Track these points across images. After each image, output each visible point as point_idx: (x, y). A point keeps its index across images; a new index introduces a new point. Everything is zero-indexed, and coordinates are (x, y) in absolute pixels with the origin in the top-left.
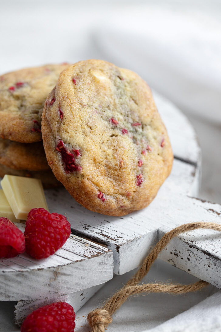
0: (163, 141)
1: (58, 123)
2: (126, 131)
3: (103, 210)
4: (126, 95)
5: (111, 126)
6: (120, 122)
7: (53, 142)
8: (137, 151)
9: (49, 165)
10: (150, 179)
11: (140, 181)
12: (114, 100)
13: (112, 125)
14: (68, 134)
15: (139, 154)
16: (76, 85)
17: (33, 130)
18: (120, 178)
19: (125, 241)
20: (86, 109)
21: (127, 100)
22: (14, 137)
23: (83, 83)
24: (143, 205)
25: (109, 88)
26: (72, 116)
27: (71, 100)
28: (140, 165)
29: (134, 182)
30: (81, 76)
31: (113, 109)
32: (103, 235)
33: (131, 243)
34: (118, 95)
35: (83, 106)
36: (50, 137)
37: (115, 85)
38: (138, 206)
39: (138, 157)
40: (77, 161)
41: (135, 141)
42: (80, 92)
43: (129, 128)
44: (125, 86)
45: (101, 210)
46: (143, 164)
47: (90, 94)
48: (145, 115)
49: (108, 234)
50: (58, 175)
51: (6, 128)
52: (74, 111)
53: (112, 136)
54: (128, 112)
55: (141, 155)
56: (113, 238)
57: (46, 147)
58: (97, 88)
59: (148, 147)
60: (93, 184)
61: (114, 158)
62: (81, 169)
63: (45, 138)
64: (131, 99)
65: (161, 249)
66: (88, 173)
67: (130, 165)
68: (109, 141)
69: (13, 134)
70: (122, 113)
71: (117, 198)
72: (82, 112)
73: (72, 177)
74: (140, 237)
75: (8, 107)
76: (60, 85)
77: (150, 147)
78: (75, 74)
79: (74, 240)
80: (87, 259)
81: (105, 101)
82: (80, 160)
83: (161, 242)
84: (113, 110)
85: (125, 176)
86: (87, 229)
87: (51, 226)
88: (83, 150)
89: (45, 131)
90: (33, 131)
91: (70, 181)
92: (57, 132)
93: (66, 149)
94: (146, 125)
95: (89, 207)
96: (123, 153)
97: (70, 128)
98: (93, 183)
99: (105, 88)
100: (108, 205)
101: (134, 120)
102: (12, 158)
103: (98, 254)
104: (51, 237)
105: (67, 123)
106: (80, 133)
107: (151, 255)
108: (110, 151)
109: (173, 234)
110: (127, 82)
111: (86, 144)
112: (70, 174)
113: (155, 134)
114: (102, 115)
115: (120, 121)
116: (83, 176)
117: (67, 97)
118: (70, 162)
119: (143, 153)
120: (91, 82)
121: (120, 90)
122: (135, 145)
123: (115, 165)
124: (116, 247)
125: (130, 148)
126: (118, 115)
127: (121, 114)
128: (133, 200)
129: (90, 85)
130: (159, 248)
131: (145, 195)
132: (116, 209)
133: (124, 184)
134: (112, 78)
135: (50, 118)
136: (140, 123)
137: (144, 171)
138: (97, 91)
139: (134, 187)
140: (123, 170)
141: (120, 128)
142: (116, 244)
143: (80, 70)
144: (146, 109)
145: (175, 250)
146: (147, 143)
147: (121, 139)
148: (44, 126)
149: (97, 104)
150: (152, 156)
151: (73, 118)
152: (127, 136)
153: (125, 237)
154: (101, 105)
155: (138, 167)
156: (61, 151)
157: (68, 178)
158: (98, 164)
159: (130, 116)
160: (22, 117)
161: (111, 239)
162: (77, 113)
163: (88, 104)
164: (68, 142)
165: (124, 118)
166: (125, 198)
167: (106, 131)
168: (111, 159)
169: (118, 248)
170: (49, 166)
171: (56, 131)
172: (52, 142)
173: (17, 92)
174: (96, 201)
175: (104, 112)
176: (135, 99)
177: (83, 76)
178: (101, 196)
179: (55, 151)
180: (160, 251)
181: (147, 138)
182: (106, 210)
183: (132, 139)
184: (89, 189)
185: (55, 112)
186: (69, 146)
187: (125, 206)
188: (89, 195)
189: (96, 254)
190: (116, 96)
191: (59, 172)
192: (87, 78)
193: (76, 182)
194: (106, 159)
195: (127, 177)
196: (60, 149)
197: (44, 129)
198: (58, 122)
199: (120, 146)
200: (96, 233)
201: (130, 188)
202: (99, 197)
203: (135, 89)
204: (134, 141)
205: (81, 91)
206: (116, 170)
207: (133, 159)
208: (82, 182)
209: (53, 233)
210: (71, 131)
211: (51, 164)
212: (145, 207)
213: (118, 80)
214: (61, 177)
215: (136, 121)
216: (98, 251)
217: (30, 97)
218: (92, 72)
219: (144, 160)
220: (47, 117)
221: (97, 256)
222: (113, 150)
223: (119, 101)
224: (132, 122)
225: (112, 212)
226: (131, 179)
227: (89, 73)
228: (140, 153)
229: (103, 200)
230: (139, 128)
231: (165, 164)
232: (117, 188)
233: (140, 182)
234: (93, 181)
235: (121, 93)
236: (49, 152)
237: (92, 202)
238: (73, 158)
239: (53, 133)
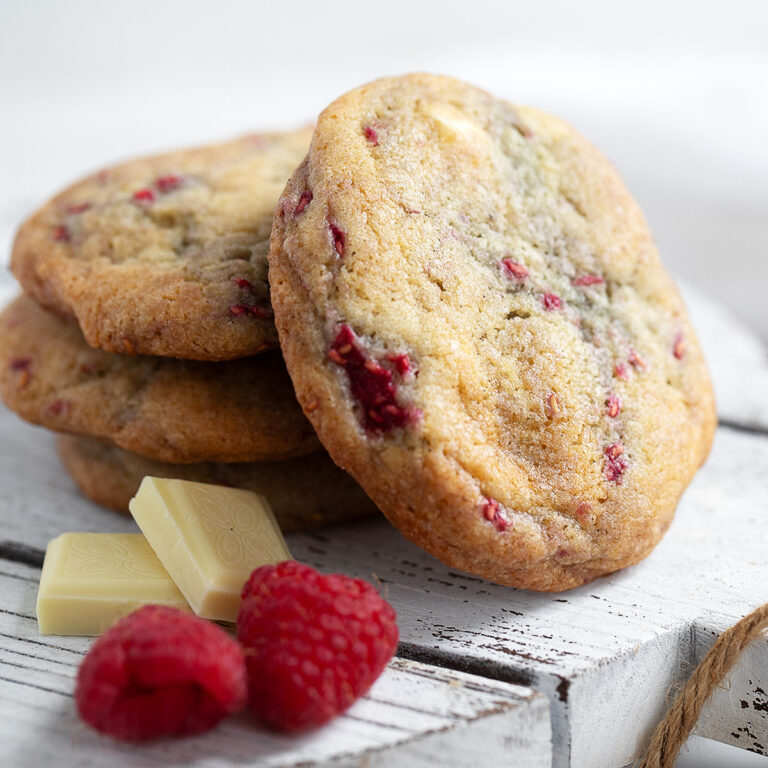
0: (679, 339)
1: (328, 270)
2: (557, 302)
3: (500, 562)
4: (544, 184)
5: (504, 283)
6: (532, 272)
7: (316, 332)
8: (598, 364)
9: (306, 414)
10: (649, 460)
11: (618, 465)
12: (508, 199)
13: (510, 279)
14: (366, 304)
15: (607, 377)
16: (377, 145)
17: (236, 311)
18: (552, 455)
19: (587, 664)
20: (419, 223)
21: (551, 200)
22: (171, 341)
23: (401, 139)
24: (632, 549)
25: (488, 158)
26: (376, 244)
27: (367, 192)
28: (613, 413)
29: (597, 467)
30: (392, 119)
31: (505, 228)
32: (506, 650)
33: (605, 668)
34: (519, 184)
35: (409, 212)
36: (305, 316)
37: (507, 152)
38: (615, 553)
39: (603, 386)
40: (404, 392)
41: (588, 334)
42: (395, 167)
43: (563, 292)
44: (540, 157)
45: (495, 564)
46: (622, 411)
47: (427, 177)
48: (616, 249)
49: (523, 647)
50: (340, 445)
51: (141, 312)
52: (380, 227)
53: (511, 315)
54: (556, 239)
55: (614, 380)
56: (544, 658)
57: (294, 354)
58: (447, 158)
59: (632, 354)
60: (462, 472)
61: (527, 387)
62: (420, 416)
63: (286, 324)
64: (562, 199)
65: (709, 688)
66: (445, 431)
67: (580, 412)
68: (503, 332)
69: (166, 332)
70: (538, 242)
71: (545, 523)
72: (409, 233)
73: (391, 447)
74: (637, 651)
75: (137, 251)
76: (325, 148)
77: (639, 356)
78: (371, 115)
79: (408, 672)
80: (463, 723)
81: (479, 202)
82: (415, 388)
83: (710, 660)
84: (505, 233)
85: (566, 445)
86: (448, 638)
87: (331, 610)
88: (422, 356)
89: (287, 300)
90: (236, 315)
91: (385, 464)
92: (329, 297)
93: (363, 354)
94: (619, 285)
95: (454, 556)
96: (552, 369)
97: (371, 283)
98: (464, 466)
99: (474, 157)
100: (518, 544)
101: (578, 267)
102: (164, 423)
103: (500, 709)
104: (336, 651)
105: (359, 266)
106: (406, 301)
107: (675, 713)
108: (510, 364)
109: (750, 629)
110: (546, 146)
111: (429, 335)
112: (381, 440)
113: (652, 314)
114: (471, 248)
115: (534, 267)
116: (429, 443)
117: (353, 184)
118: (380, 399)
119: (617, 373)
120: (428, 139)
121: (522, 170)
122: (589, 347)
123: (532, 410)
124: (558, 682)
125: (574, 356)
126: (523, 248)
127: (535, 246)
128: (599, 531)
129: (425, 149)
130: (703, 686)
131: (639, 513)
132: (543, 562)
133: (567, 475)
134: (492, 128)
135: (299, 253)
136: (600, 276)
137: (627, 432)
138: (449, 168)
139: (599, 485)
140: (560, 427)
141: (536, 289)
142: (557, 672)
143: (385, 104)
144: (614, 230)
145: (759, 690)
146: (629, 342)
147: (541, 325)
148: (281, 283)
149: (453, 209)
150: (649, 385)
151: (379, 249)
152: (562, 317)
153: (584, 651)
154: (467, 214)
155: (607, 419)
156: (345, 362)
157: (374, 453)
158: (474, 403)
159: (564, 252)
160: (193, 273)
161: (537, 660)
162: (389, 232)
163: (425, 207)
164: (368, 331)
165: (545, 259)
166: (572, 521)
167: (492, 300)
168: (516, 389)
169: (563, 687)
170: (304, 416)
171: (325, 297)
172: (311, 333)
173: (164, 204)
174: (477, 531)
175: (480, 236)
176: (575, 198)
177: (398, 120)
178: (492, 513)
179: (325, 363)
180: (706, 697)
181: (627, 327)
182: (510, 565)
183: (576, 329)
184: (451, 488)
185: (315, 232)
186: (373, 343)
187: (574, 552)
188: (452, 507)
189: (491, 706)
190: (511, 186)
191: (344, 436)
192: (411, 125)
193: (404, 466)
194: (499, 388)
195: (572, 452)
196: (342, 356)
197: (281, 293)
198: (327, 265)
199: (541, 348)
200: (481, 646)
201: (587, 489)
202: (486, 516)
203: (574, 167)
204: (584, 334)
205: (397, 163)
206: (535, 427)
207: (589, 390)
208: (428, 463)
209: (342, 634)
210: (376, 292)
211: (312, 411)
212: (640, 557)
213: (515, 136)
214: (351, 453)
215: (585, 270)
216: (498, 698)
217: (213, 213)
218: (425, 109)
219: (622, 396)
220: (288, 251)
221: (497, 712)
222: (519, 359)
223: (524, 204)
224: (573, 272)
225: (530, 572)
226: (589, 458)
227: (416, 110)
228: (610, 373)
229: (502, 527)
230: (599, 292)
231: (692, 416)
232: (544, 487)
233: (617, 468)
234: (464, 459)
235: (527, 178)
236: (305, 368)
237: (462, 534)
238: (390, 384)
239: (313, 303)
